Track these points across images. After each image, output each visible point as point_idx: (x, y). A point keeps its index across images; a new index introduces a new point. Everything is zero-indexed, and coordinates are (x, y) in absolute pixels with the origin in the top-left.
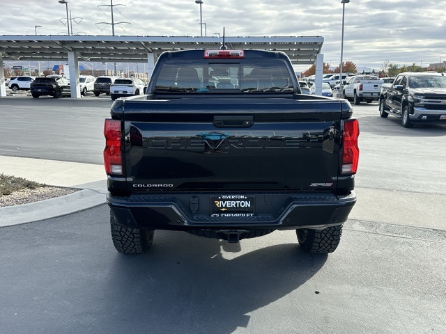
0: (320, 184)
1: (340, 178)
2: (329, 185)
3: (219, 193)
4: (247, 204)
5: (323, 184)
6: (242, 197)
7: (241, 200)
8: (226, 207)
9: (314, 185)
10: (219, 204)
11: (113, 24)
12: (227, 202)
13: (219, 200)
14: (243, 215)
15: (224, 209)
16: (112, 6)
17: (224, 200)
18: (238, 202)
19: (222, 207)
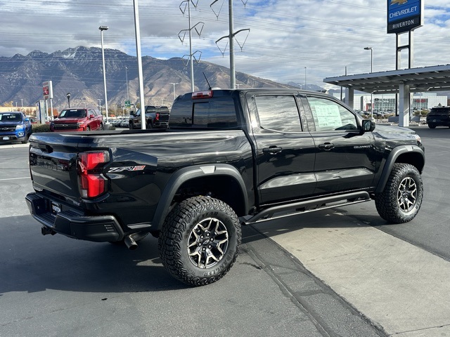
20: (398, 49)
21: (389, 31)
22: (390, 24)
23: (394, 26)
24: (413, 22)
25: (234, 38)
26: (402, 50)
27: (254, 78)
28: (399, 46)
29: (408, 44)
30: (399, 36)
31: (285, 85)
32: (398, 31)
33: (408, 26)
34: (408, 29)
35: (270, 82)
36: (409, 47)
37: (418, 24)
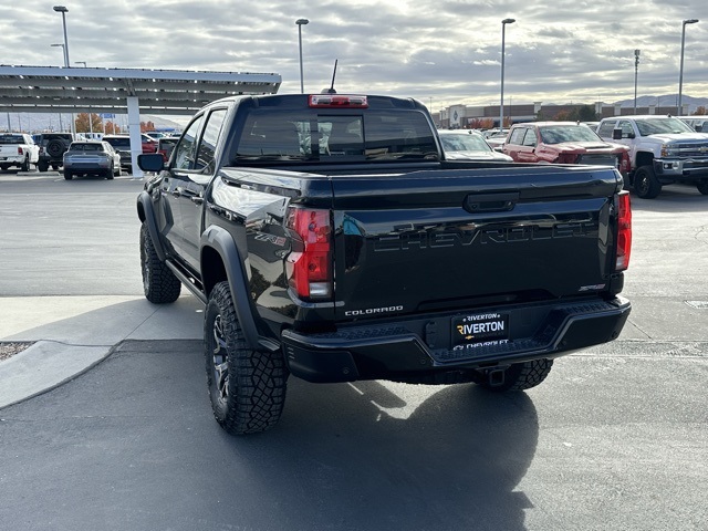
0: (590, 287)
2: (601, 286)
3: (462, 313)
4: (500, 326)
5: (594, 287)
6: (494, 316)
7: (492, 320)
8: (472, 334)
9: (584, 288)
10: (463, 329)
12: (474, 326)
13: (463, 324)
15: (469, 337)
17: (469, 323)
18: (488, 324)
19: (468, 334)
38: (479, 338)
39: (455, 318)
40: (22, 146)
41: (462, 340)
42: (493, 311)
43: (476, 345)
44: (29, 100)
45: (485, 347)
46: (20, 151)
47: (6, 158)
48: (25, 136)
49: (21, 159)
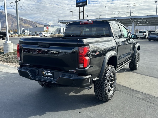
0: (72, 70)
1: (79, 69)
2: (75, 71)
4: (51, 74)
5: (73, 71)
6: (50, 72)
7: (49, 73)
10: (44, 73)
11: (131, 13)
14: (50, 78)
15: (45, 75)
16: (131, 6)
17: (45, 72)
20: (80, 12)
21: (77, 6)
22: (77, 3)
23: (78, 4)
24: (84, 3)
25: (17, 3)
26: (81, 13)
27: (22, 19)
28: (80, 11)
29: (83, 11)
30: (80, 8)
31: (34, 22)
32: (80, 6)
33: (83, 5)
34: (83, 6)
35: (28, 21)
36: (83, 12)
37: (86, 4)
38: (47, 76)
39: (42, 70)
40: (144, 33)
41: (43, 75)
42: (49, 71)
43: (46, 77)
44: (145, 23)
45: (48, 78)
46: (144, 34)
47: (140, 36)
48: (146, 31)
49: (144, 36)
